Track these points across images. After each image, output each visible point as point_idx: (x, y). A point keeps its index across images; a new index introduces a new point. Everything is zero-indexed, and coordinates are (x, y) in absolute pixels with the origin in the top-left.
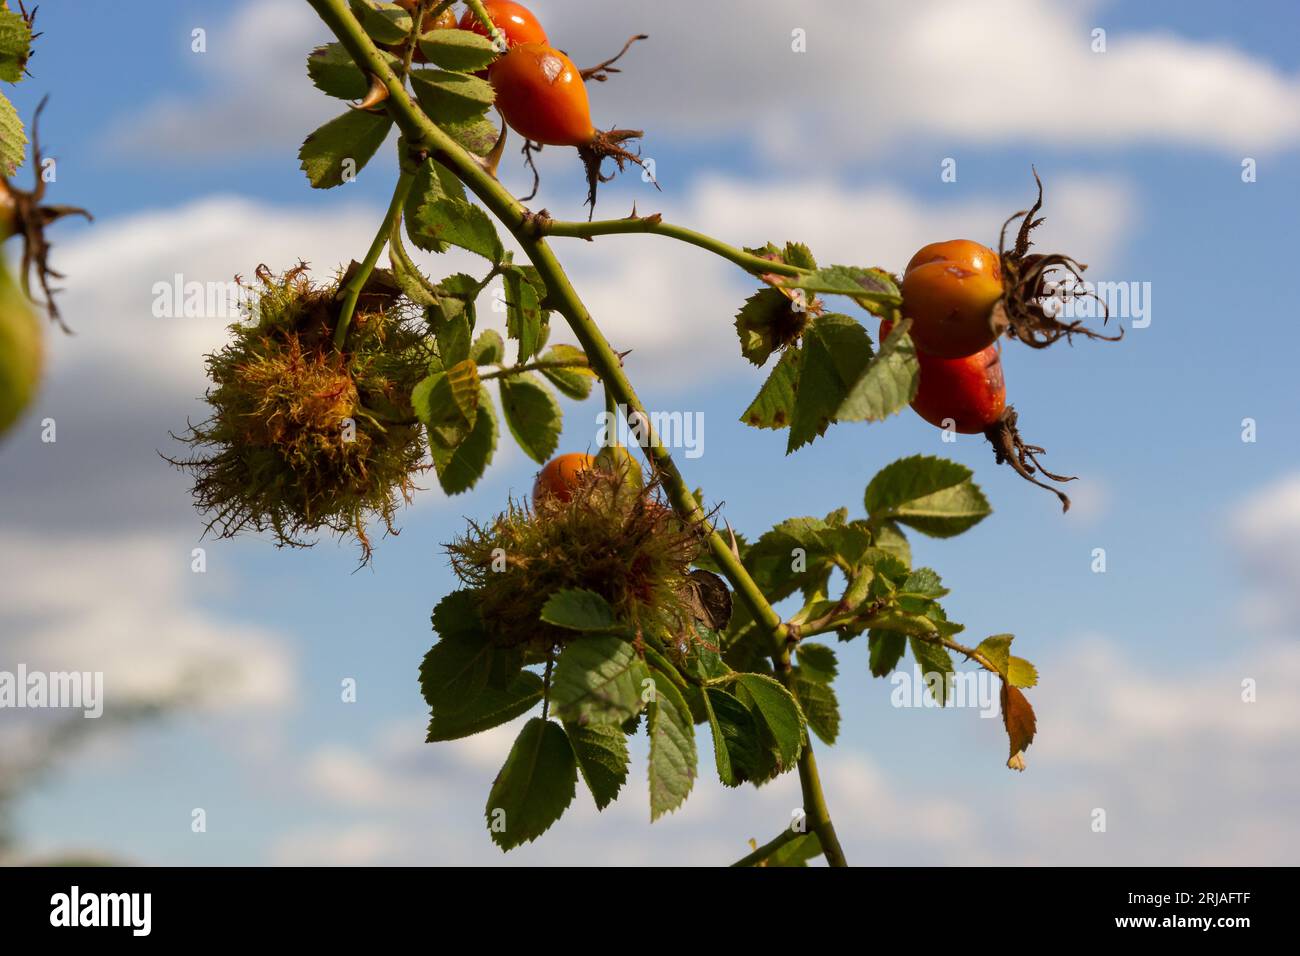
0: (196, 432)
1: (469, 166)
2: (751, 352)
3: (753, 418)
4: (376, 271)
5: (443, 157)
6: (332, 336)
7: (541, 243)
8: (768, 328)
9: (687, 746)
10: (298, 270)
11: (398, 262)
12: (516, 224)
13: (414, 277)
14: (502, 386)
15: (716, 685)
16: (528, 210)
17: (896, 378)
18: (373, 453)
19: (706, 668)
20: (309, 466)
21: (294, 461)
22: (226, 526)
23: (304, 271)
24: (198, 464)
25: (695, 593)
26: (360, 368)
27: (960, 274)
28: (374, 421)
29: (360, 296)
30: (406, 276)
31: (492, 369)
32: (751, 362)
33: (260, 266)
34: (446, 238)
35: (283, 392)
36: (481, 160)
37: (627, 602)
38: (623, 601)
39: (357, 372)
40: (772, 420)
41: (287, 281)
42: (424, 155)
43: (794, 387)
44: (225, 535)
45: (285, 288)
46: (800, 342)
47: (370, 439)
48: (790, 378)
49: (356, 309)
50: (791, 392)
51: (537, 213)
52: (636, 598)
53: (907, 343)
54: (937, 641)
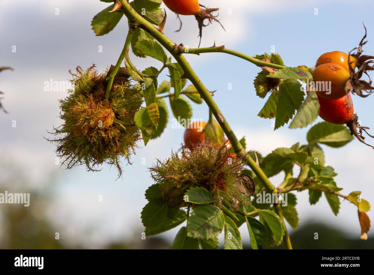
0: (56, 130)
1: (153, 30)
2: (260, 94)
3: (262, 115)
4: (120, 68)
5: (143, 26)
6: (105, 94)
7: (181, 56)
8: (266, 84)
9: (239, 244)
10: (92, 68)
11: (128, 65)
12: (171, 50)
13: (134, 71)
14: (170, 100)
15: (250, 215)
16: (175, 44)
17: (311, 110)
18: (121, 137)
19: (246, 209)
20: (97, 143)
21: (92, 141)
22: (69, 164)
23: (94, 68)
24: (58, 141)
25: (242, 183)
26: (115, 105)
27: (335, 69)
28: (121, 125)
29: (114, 79)
30: (131, 70)
31: (166, 94)
32: (260, 97)
33: (78, 67)
34: (146, 53)
35: (88, 116)
36: (157, 27)
37: (216, 190)
38: (214, 190)
39: (114, 107)
40: (269, 116)
41: (88, 72)
42: (136, 27)
43: (277, 104)
44: (68, 168)
45: (87, 74)
46: (278, 89)
47: (120, 132)
48: (275, 101)
49: (113, 83)
50: (276, 106)
51: (179, 45)
52: (219, 189)
53: (315, 96)
54: (333, 193)
